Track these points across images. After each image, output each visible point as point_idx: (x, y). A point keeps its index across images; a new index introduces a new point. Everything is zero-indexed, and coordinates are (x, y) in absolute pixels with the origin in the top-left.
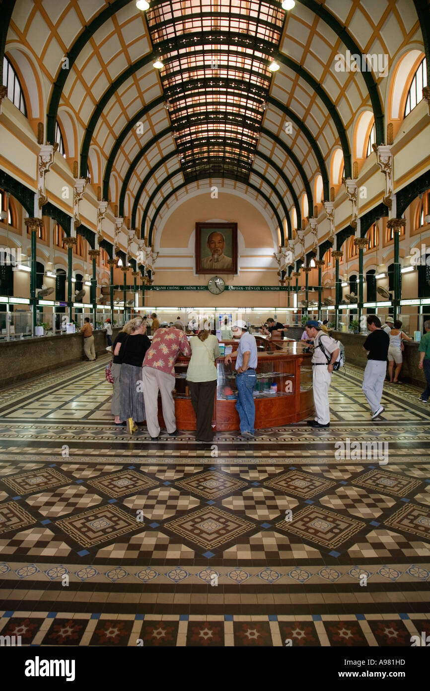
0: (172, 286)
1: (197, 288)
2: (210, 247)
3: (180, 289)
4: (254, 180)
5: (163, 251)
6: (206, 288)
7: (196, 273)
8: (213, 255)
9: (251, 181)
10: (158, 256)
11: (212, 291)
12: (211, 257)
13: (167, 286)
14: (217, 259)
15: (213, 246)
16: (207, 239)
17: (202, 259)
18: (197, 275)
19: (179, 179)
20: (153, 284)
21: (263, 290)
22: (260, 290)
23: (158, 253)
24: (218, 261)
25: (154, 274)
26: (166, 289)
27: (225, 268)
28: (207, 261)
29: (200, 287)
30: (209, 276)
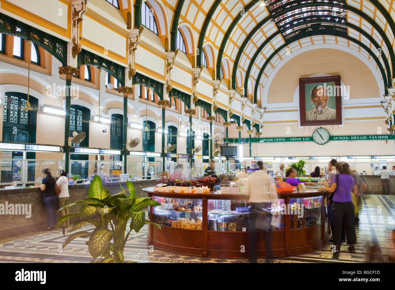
0: (279, 138)
1: (302, 139)
2: (314, 101)
3: (286, 141)
4: (352, 32)
5: (270, 106)
6: (311, 139)
7: (301, 125)
8: (317, 107)
9: (350, 35)
10: (265, 112)
11: (317, 141)
12: (315, 110)
13: (274, 138)
14: (321, 111)
15: (316, 99)
16: (311, 93)
17: (307, 112)
18: (303, 127)
19: (279, 41)
20: (261, 136)
21: (369, 139)
22: (367, 139)
23: (265, 108)
24: (321, 112)
25: (262, 127)
26: (274, 141)
27: (329, 119)
28: (311, 114)
29: (305, 138)
30: (313, 128)
